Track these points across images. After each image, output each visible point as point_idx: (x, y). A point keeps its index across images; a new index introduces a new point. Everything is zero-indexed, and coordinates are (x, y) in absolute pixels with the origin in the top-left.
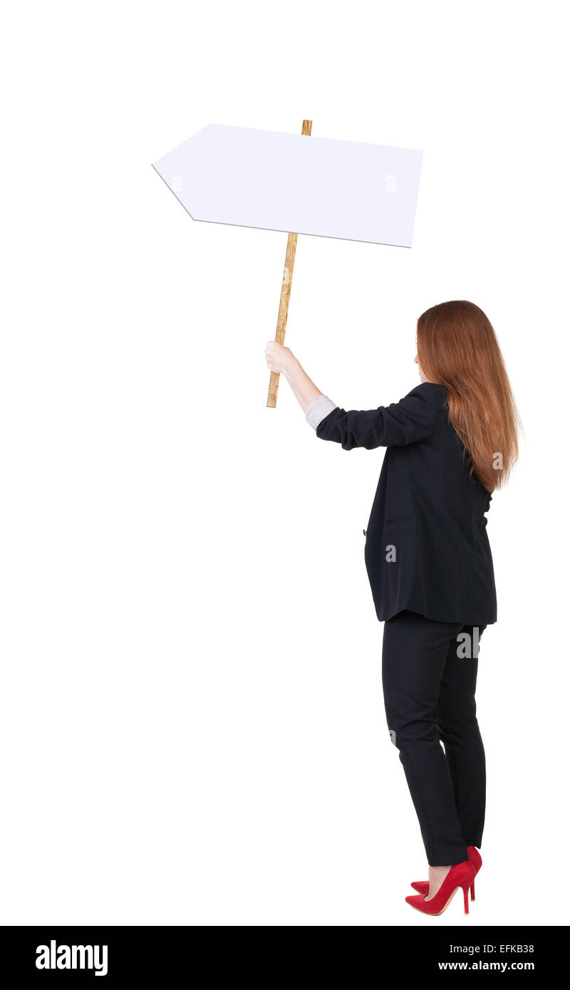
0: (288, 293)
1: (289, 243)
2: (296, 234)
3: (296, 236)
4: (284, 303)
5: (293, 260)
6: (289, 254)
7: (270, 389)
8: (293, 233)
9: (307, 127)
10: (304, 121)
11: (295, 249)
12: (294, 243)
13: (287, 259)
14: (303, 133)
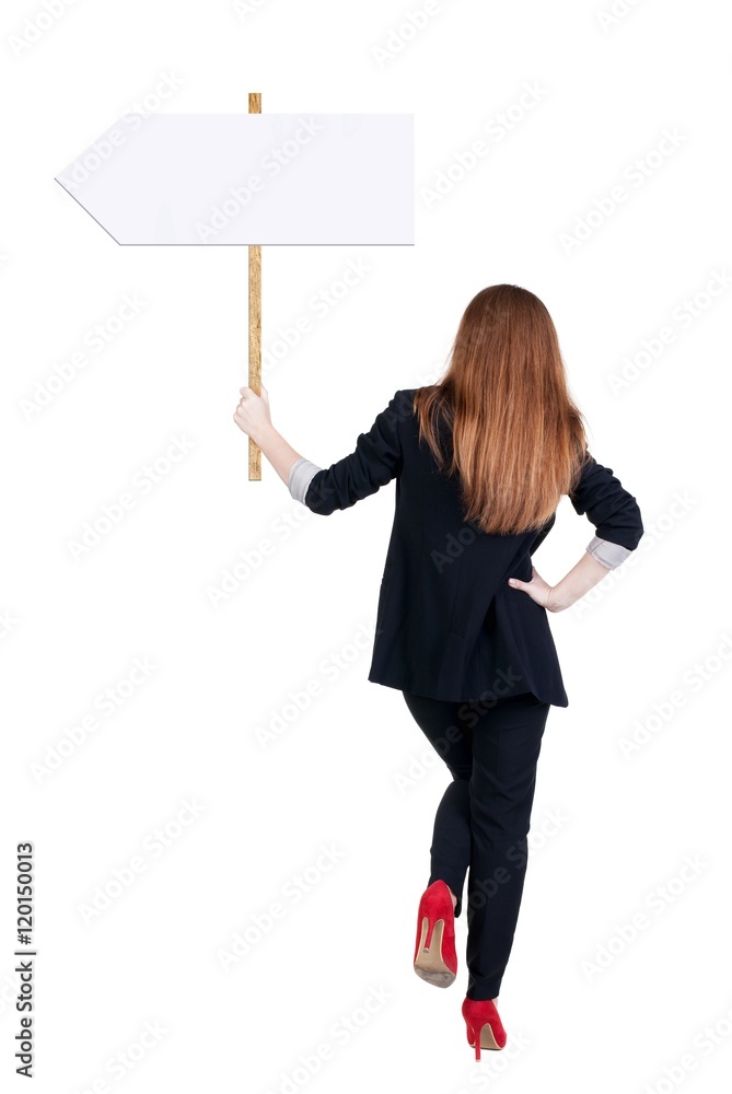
0: (259, 327)
1: (250, 259)
2: (259, 246)
3: (259, 249)
4: (254, 341)
5: (259, 281)
6: (252, 274)
7: (250, 456)
8: (255, 246)
9: (255, 102)
10: (250, 95)
11: (259, 266)
12: (258, 259)
13: (251, 282)
14: (250, 111)
